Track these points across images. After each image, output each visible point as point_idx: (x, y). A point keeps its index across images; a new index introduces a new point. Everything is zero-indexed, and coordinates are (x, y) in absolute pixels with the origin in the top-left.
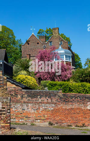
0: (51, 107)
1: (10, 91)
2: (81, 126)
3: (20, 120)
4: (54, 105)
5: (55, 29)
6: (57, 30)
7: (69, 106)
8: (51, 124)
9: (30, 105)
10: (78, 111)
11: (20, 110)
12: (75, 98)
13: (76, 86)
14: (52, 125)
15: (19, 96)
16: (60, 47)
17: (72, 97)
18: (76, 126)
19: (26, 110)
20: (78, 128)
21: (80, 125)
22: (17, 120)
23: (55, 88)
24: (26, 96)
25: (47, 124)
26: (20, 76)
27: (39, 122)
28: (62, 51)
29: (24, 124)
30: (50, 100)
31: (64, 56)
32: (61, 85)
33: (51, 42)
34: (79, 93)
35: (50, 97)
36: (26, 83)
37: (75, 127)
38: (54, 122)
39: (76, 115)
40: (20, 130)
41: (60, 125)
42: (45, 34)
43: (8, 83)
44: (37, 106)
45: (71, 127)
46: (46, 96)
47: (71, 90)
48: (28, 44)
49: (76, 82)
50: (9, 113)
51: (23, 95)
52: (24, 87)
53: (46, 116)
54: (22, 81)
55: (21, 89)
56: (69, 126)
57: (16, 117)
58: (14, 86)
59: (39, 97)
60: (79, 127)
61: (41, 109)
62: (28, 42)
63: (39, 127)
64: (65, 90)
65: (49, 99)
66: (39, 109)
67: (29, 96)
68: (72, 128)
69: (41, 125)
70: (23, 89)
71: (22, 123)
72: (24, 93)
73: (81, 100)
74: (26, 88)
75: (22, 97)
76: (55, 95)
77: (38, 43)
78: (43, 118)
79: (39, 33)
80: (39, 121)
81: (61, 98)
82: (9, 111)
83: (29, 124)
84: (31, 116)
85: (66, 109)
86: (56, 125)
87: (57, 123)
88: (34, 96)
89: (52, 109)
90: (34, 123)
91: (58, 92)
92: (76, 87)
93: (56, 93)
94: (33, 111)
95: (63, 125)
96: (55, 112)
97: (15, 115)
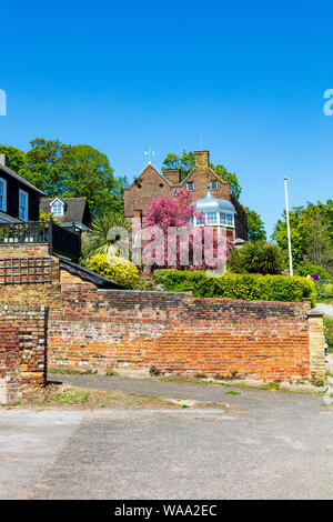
0: (155, 332)
1: (68, 293)
2: (228, 378)
3: (81, 363)
4: (162, 326)
5: (199, 153)
6: (204, 157)
7: (199, 329)
8: (155, 372)
9: (104, 325)
10: (220, 341)
11: (81, 339)
12: (224, 310)
13: (230, 282)
14: (157, 374)
15: (90, 305)
16: (209, 194)
17: (216, 308)
18: (217, 377)
19: (94, 339)
20: (221, 382)
21: (226, 375)
22: (71, 363)
23: (182, 285)
24: (106, 303)
25: (145, 371)
26: (97, 257)
27: (126, 368)
28: (214, 204)
29: (89, 372)
30: (163, 316)
31: (218, 215)
32: (195, 280)
33: (190, 183)
34: (239, 297)
35: (163, 307)
36: (110, 274)
37: (214, 380)
38: (162, 368)
39: (216, 351)
40: (69, 387)
41: (179, 374)
42: (179, 165)
43: (64, 274)
44: (122, 328)
45: (204, 379)
46: (154, 305)
47: (218, 291)
48: (140, 187)
49: (237, 272)
50: (41, 345)
51: (99, 302)
52: (100, 283)
53: (144, 352)
54: (100, 270)
55: (95, 287)
56: (199, 376)
57: (71, 355)
58: (78, 280)
59: (137, 306)
60: (223, 378)
61: (132, 335)
62: (138, 183)
63: (126, 378)
64: (206, 291)
65: (161, 312)
66: (127, 335)
67: (113, 305)
68: (206, 383)
69: (132, 376)
70: (100, 287)
71: (84, 371)
72: (101, 298)
73: (237, 313)
74: (107, 285)
75: (97, 307)
76: (177, 302)
77: (161, 185)
78: (136, 358)
79: (166, 162)
80: (126, 364)
81: (190, 309)
82: (42, 341)
83: (102, 372)
84: (107, 353)
85: (191, 337)
86: (167, 375)
87: (170, 370)
88: (127, 304)
89: (159, 335)
90: (115, 370)
91: (183, 296)
92: (232, 285)
93: (179, 298)
94: (112, 341)
95: (185, 374)
96: (165, 343)
97: (67, 350)
